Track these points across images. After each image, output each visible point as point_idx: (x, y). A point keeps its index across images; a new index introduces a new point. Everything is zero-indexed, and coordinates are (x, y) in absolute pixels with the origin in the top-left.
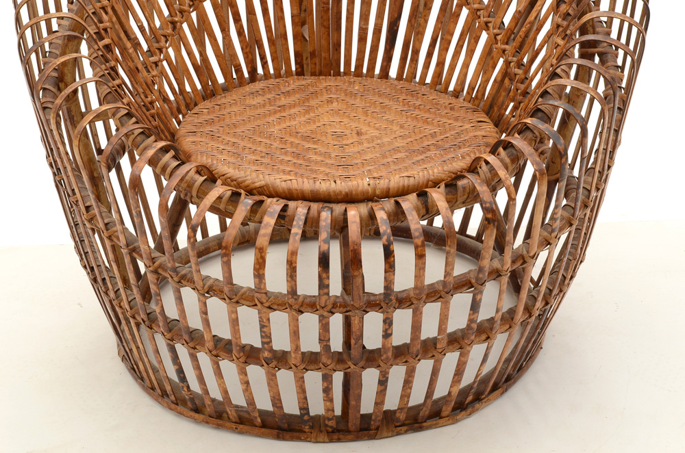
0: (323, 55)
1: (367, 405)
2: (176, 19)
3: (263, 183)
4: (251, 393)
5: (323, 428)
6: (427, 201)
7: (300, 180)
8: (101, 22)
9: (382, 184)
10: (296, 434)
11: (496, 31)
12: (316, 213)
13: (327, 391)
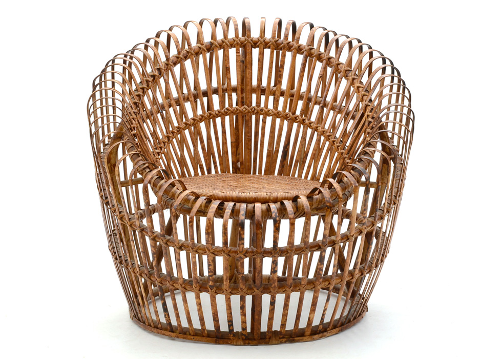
0: (247, 164)
1: (264, 328)
2: (170, 135)
3: (212, 194)
4: (202, 312)
5: (240, 337)
6: (297, 204)
7: (231, 192)
8: (132, 124)
9: (275, 195)
10: (225, 340)
11: (338, 144)
12: (239, 207)
13: (243, 308)
